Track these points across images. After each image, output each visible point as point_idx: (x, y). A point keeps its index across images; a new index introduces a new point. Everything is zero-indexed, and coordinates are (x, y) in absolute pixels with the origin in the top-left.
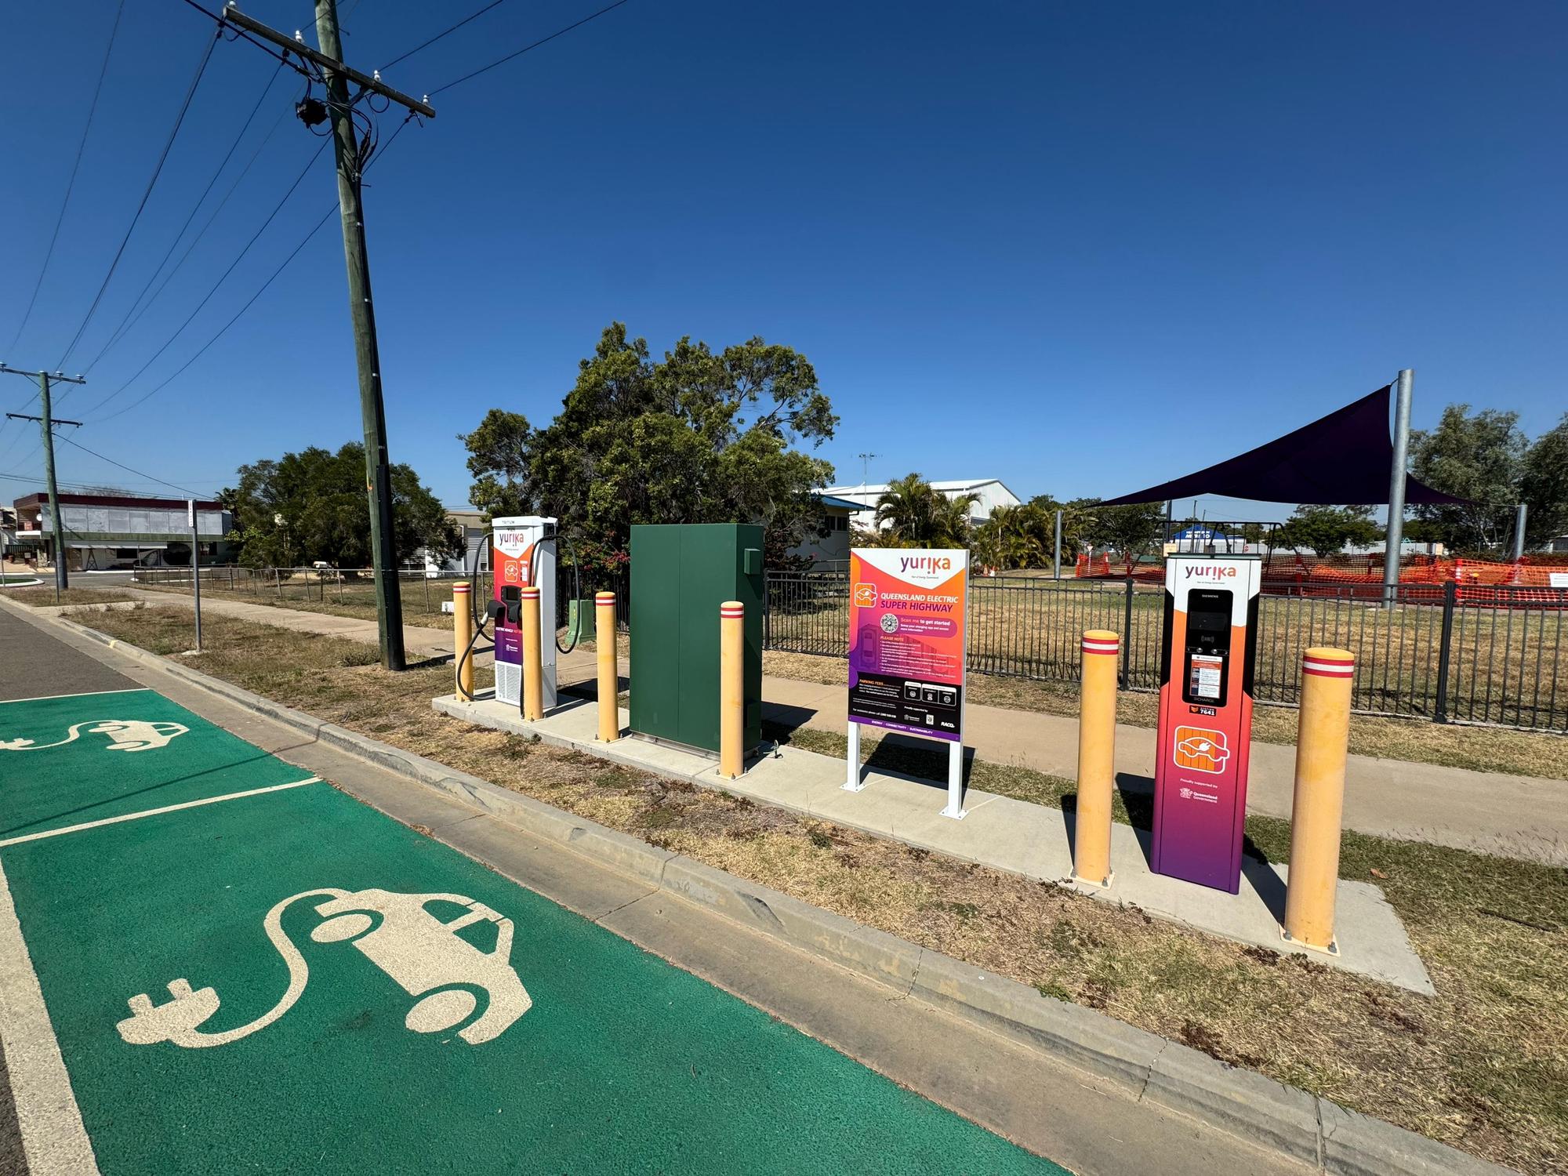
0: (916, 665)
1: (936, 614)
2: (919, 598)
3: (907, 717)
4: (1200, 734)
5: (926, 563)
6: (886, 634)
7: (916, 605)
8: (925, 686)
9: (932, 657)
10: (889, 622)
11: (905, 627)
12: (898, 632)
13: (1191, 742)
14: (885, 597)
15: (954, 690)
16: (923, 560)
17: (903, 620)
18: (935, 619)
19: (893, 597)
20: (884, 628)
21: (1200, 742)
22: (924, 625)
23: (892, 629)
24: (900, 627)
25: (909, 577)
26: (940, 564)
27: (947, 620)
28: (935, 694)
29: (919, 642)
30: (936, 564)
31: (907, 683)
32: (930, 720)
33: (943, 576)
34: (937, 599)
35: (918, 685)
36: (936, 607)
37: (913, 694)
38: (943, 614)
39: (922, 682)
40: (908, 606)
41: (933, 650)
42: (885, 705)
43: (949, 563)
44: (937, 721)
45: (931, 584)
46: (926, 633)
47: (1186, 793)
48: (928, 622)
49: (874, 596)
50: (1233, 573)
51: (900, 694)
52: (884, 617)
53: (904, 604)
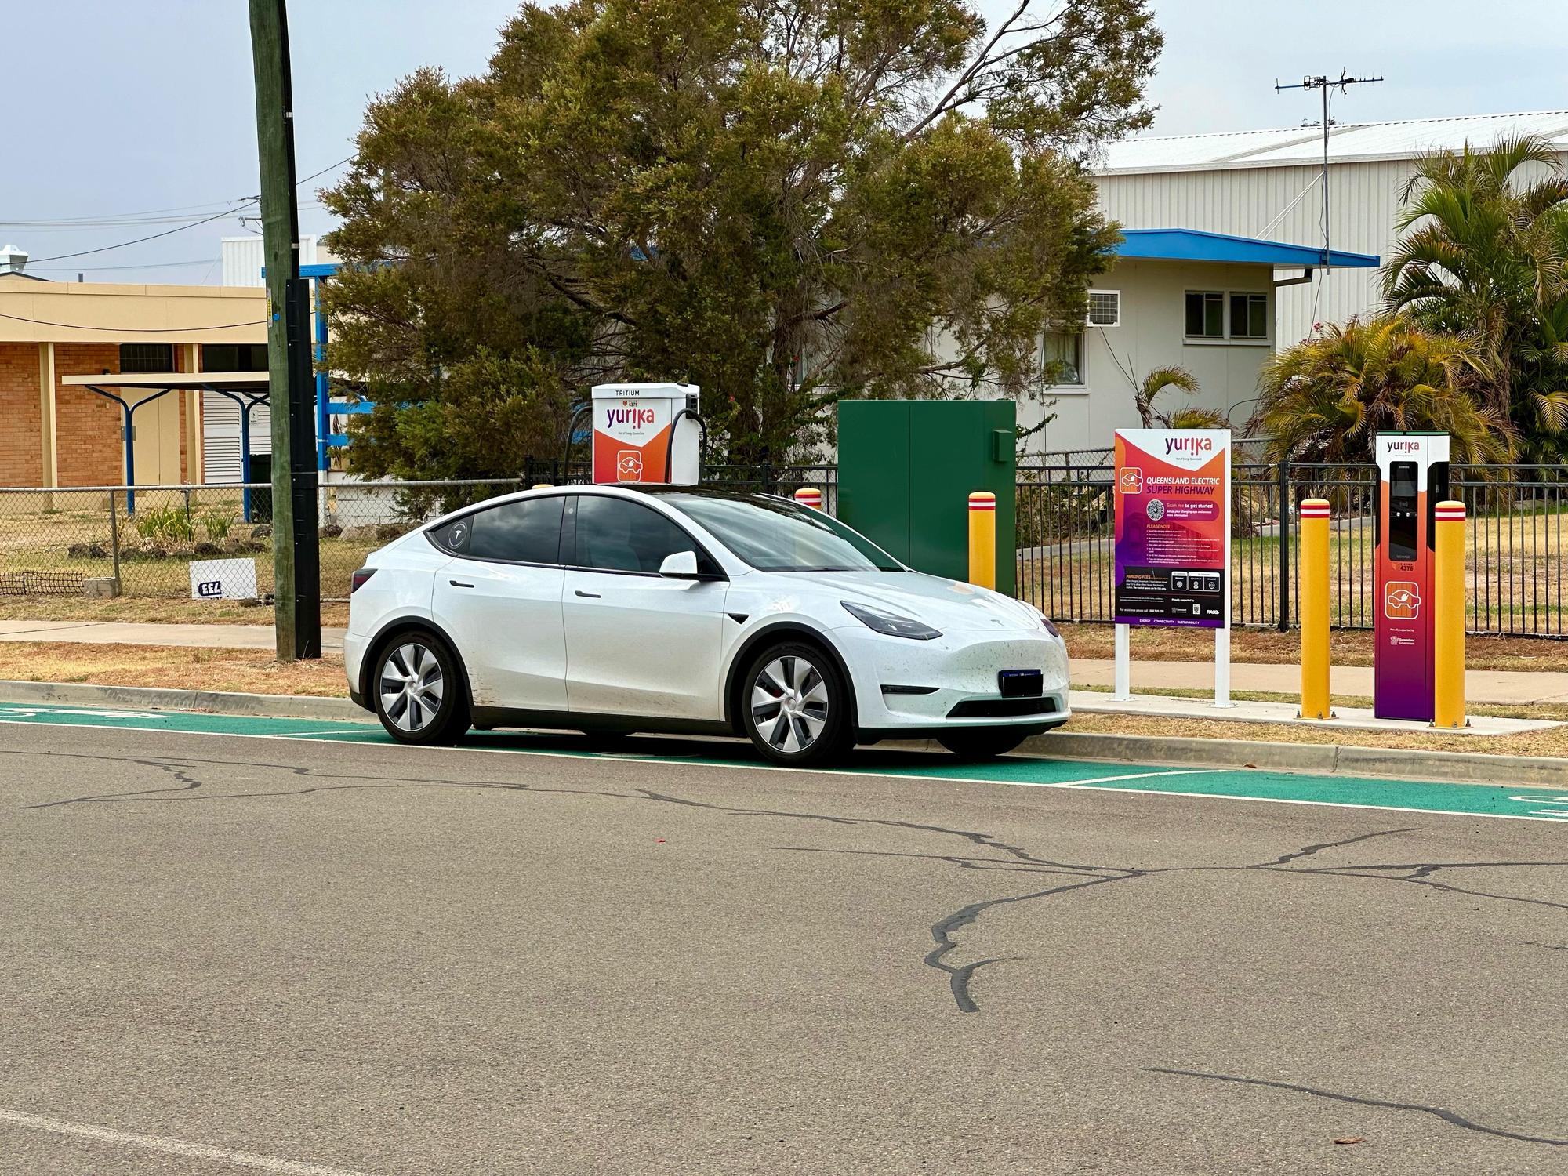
0: (1182, 553)
1: (1199, 497)
2: (1183, 481)
3: (1174, 610)
4: (1402, 586)
5: (1189, 443)
6: (1152, 522)
7: (1181, 489)
8: (1192, 574)
9: (1198, 543)
10: (1155, 509)
11: (1171, 513)
12: (1165, 519)
13: (1396, 595)
14: (1151, 481)
15: (1217, 575)
16: (1186, 440)
17: (1168, 506)
18: (1198, 503)
19: (1159, 481)
20: (1150, 516)
21: (1402, 593)
22: (1189, 509)
23: (1157, 517)
24: (1166, 513)
25: (1173, 459)
26: (1203, 444)
27: (1209, 503)
28: (1200, 580)
29: (1184, 528)
30: (1198, 444)
31: (1174, 573)
32: (1196, 609)
33: (1206, 457)
34: (1200, 482)
35: (1185, 574)
36: (1199, 490)
37: (1180, 585)
38: (1206, 497)
39: (1188, 570)
40: (1173, 491)
41: (1198, 535)
42: (1152, 600)
43: (1210, 444)
44: (1203, 610)
45: (1194, 466)
46: (1191, 517)
47: (1394, 640)
48: (1192, 506)
49: (1139, 481)
50: (1417, 447)
51: (1167, 586)
52: (1150, 504)
53: (1170, 487)
